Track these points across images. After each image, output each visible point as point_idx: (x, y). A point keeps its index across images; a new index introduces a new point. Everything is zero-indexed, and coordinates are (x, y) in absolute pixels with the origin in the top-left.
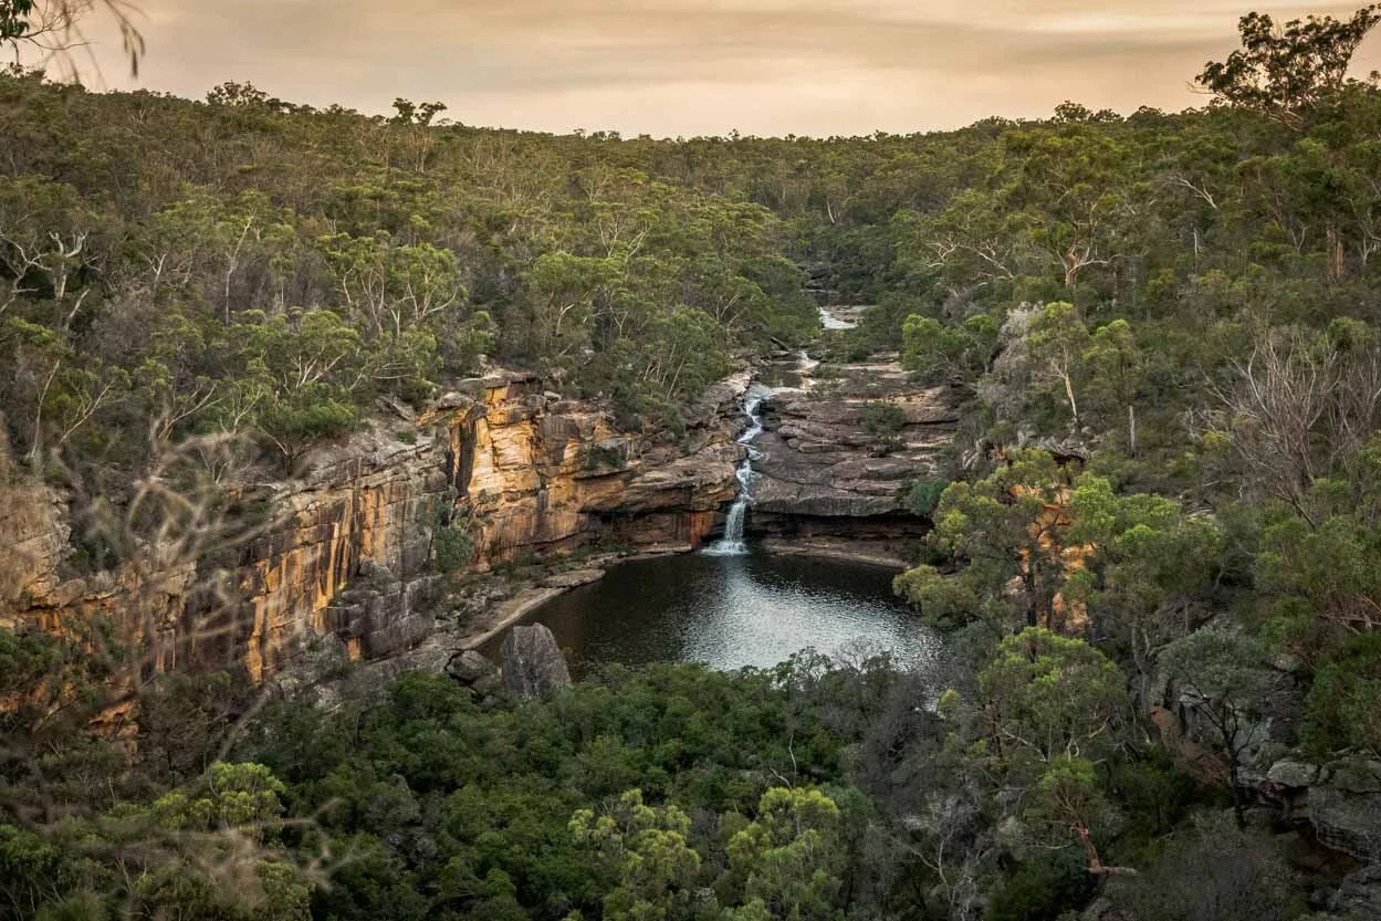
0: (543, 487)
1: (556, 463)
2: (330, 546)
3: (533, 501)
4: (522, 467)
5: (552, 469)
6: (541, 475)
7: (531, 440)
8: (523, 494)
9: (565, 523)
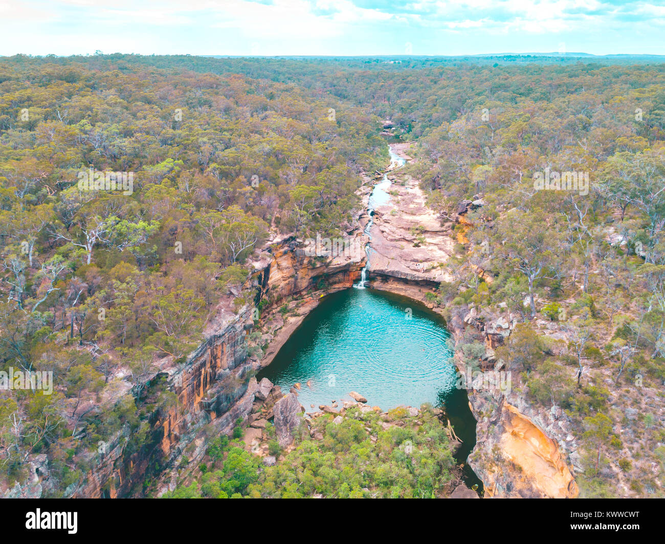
0: (296, 273)
1: (301, 265)
2: (200, 379)
3: (293, 279)
4: (288, 268)
5: (300, 267)
6: (296, 269)
7: (292, 258)
8: (289, 278)
9: (304, 283)
